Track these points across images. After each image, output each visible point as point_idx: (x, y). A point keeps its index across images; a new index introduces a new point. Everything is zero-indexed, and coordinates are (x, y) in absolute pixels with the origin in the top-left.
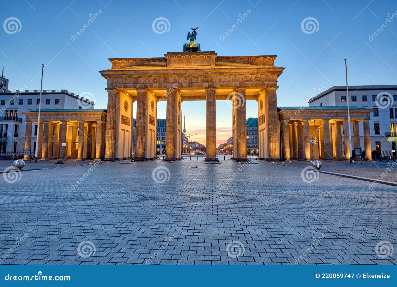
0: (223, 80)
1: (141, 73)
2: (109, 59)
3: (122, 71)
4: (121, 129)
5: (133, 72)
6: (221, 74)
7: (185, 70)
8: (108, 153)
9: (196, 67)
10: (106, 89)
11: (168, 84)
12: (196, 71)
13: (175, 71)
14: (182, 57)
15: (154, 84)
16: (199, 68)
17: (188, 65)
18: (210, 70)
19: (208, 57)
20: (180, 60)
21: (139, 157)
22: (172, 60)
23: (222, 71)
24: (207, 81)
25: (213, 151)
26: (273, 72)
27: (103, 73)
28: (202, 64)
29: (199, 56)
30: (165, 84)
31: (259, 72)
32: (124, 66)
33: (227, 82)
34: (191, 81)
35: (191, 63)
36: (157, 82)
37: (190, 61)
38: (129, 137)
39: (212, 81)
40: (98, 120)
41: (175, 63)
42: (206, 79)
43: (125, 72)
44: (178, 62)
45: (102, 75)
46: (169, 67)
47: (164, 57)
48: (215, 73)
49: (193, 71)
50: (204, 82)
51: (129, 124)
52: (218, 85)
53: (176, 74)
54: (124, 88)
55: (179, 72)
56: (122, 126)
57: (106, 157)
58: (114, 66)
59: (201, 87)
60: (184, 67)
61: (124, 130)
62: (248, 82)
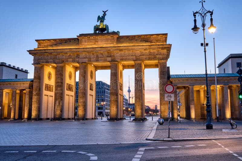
0: (123, 55)
1: (59, 51)
2: (36, 40)
3: (45, 50)
4: (45, 95)
5: (53, 51)
6: (121, 50)
7: (93, 48)
8: (34, 114)
9: (101, 46)
10: (32, 64)
11: (80, 59)
12: (101, 48)
13: (85, 49)
14: (91, 37)
15: (69, 59)
16: (104, 46)
17: (95, 43)
18: (112, 48)
19: (111, 37)
20: (89, 40)
21: (57, 117)
22: (83, 40)
23: (121, 48)
24: (110, 56)
25: (114, 112)
26: (162, 48)
27: (30, 52)
28: (107, 43)
29: (104, 37)
30: (77, 59)
31: (151, 48)
32: (47, 45)
33: (126, 56)
34: (97, 56)
35: (98, 42)
36: (71, 58)
37: (97, 40)
38: (52, 101)
39: (114, 56)
40: (27, 88)
41: (85, 42)
42: (109, 54)
43: (46, 51)
44: (88, 42)
45: (30, 54)
46: (81, 45)
47: (77, 37)
48: (116, 50)
49: (98, 49)
50: (108, 57)
51: (53, 90)
52: (119, 59)
53: (86, 51)
54: (46, 63)
55: (88, 50)
56: (45, 92)
57: (32, 117)
58: (39, 45)
59: (105, 61)
60: (93, 45)
61: (48, 96)
62: (143, 56)
